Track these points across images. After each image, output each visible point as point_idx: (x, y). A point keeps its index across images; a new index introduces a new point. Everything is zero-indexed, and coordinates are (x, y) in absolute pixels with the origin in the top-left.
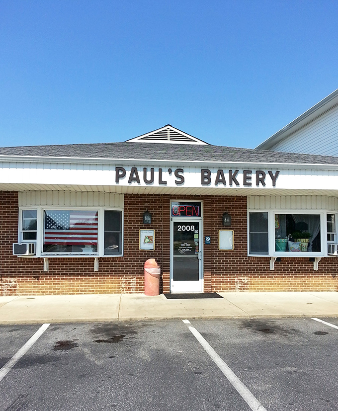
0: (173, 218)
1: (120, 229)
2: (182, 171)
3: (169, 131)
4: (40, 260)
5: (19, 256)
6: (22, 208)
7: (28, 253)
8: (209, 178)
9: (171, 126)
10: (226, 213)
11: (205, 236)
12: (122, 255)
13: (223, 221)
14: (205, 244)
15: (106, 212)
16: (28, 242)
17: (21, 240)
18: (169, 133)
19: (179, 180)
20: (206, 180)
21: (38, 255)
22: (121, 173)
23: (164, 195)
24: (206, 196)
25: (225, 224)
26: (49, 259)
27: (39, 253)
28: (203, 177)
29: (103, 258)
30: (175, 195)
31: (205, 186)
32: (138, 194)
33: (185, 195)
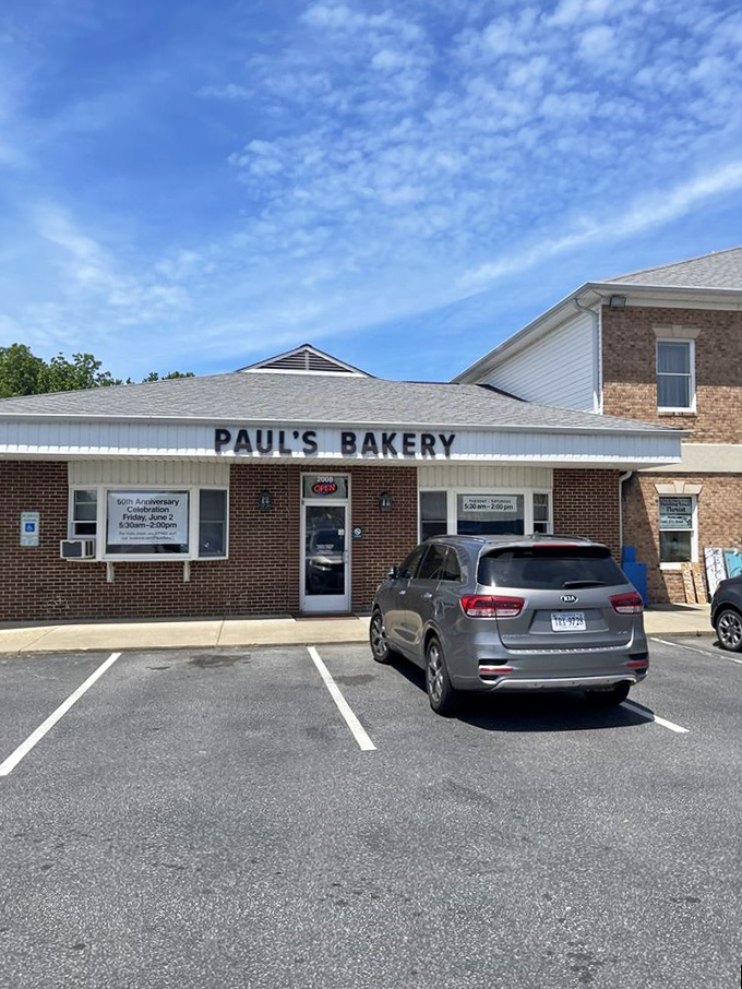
0: (305, 500)
1: (224, 519)
2: (313, 434)
3: (307, 355)
4: (101, 566)
5: (69, 559)
6: (73, 488)
7: (83, 555)
8: (352, 443)
9: (310, 346)
10: (384, 493)
11: (354, 528)
12: (227, 557)
13: (380, 505)
14: (354, 539)
15: (203, 493)
16: (83, 539)
17: (72, 537)
18: (307, 358)
19: (309, 447)
20: (349, 447)
21: (99, 558)
22: (223, 437)
23: (292, 465)
24: (355, 466)
25: (383, 509)
26: (114, 564)
27: (101, 555)
28: (344, 443)
29: (197, 562)
30: (307, 466)
31: (348, 457)
32: (251, 465)
33: (323, 466)
